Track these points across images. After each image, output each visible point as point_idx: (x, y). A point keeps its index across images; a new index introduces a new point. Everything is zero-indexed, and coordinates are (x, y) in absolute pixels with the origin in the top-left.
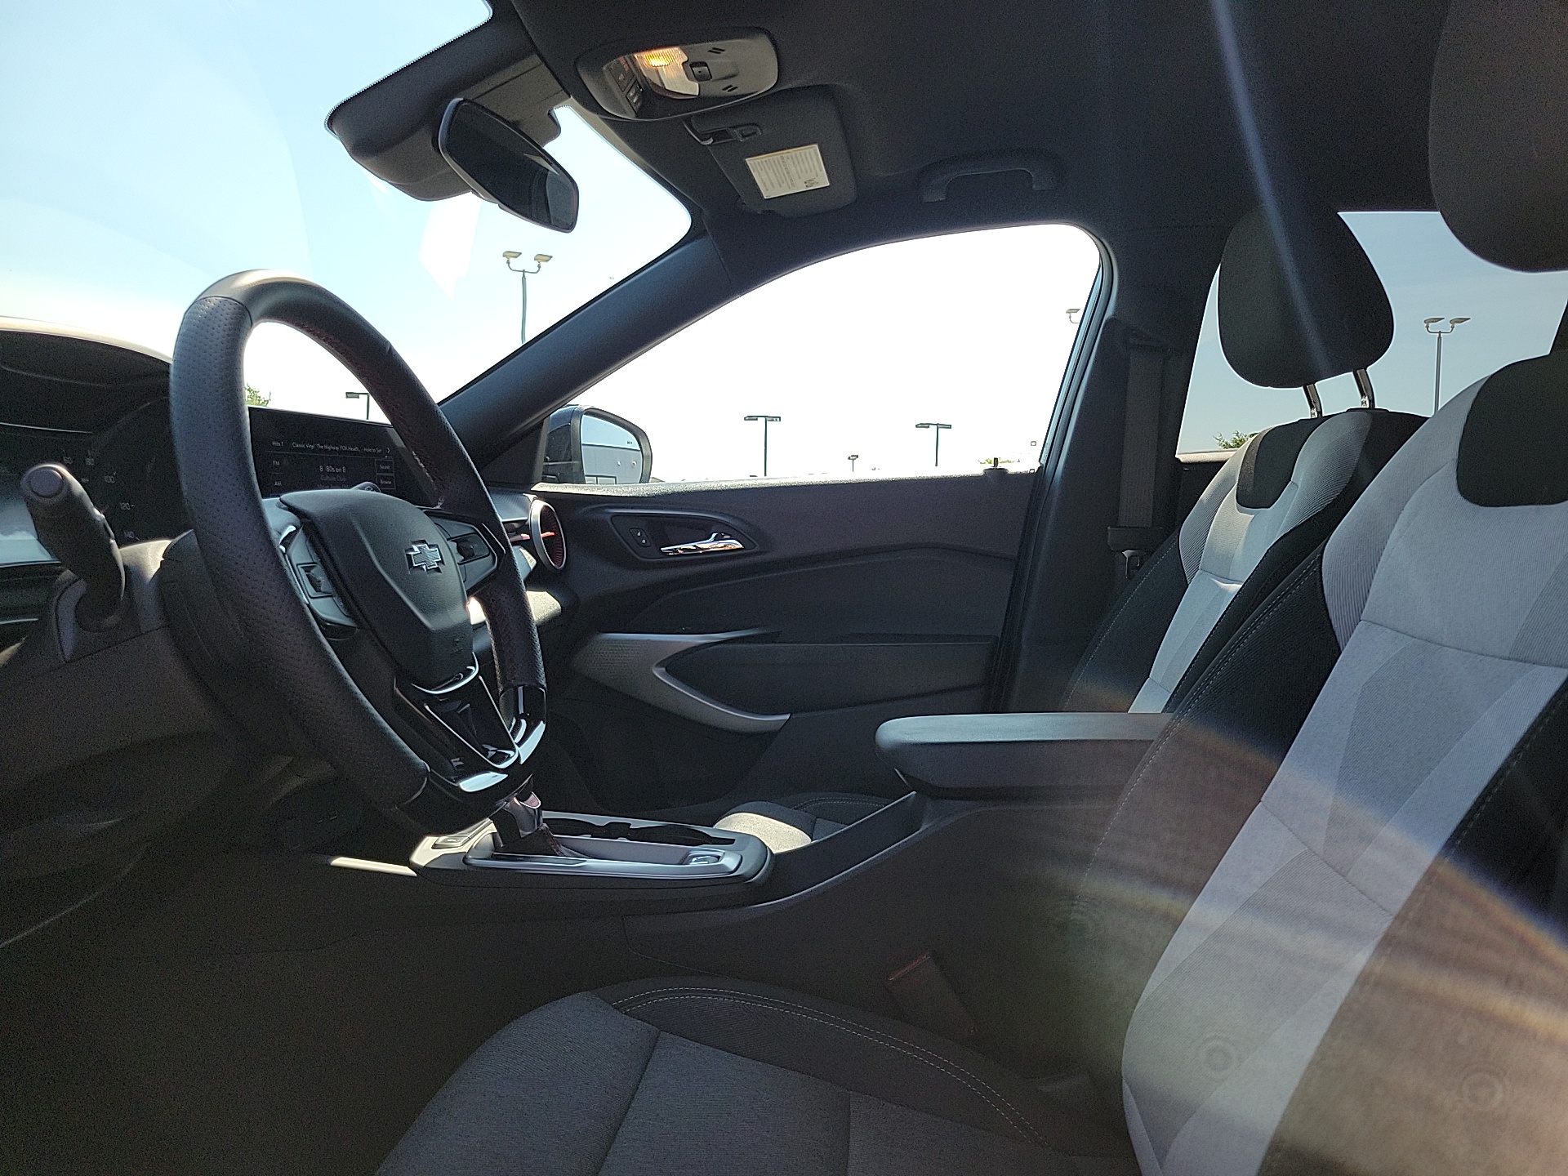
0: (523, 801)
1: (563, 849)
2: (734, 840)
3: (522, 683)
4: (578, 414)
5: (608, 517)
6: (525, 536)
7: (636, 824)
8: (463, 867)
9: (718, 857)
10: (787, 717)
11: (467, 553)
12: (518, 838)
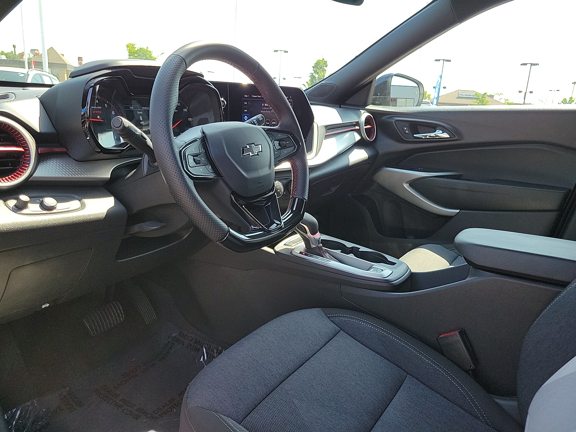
0: (313, 235)
1: (327, 255)
2: (396, 263)
3: (299, 197)
4: (390, 76)
5: (393, 121)
6: (357, 127)
7: (362, 249)
8: (290, 254)
9: (382, 270)
10: (458, 211)
11: (282, 146)
12: (310, 248)
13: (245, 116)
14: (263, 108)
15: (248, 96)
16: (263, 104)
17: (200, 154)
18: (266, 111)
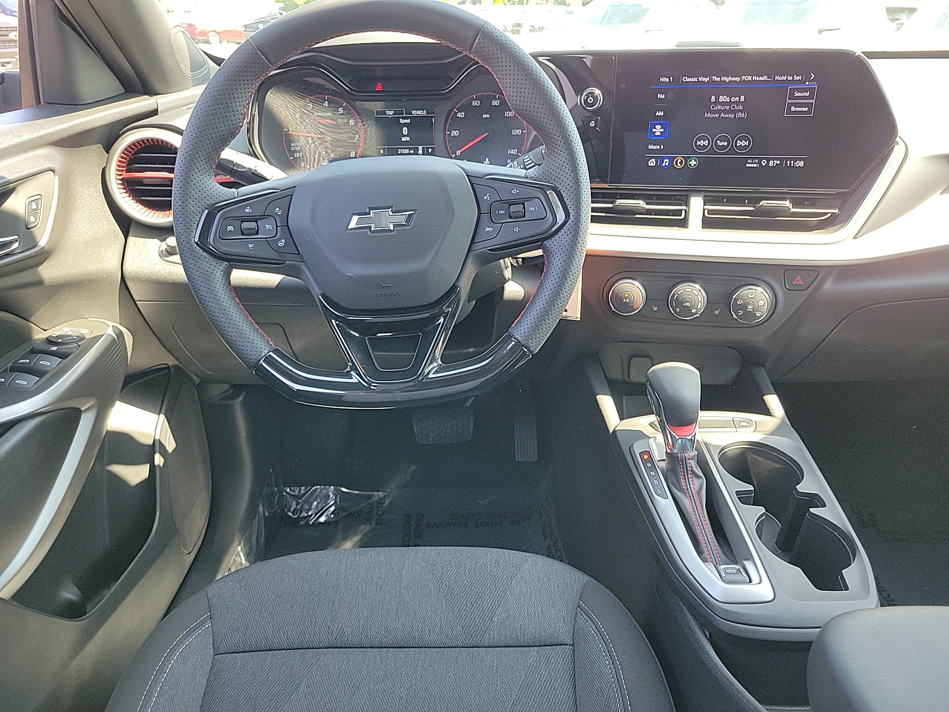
13: (656, 127)
14: (713, 107)
15: (670, 80)
16: (713, 99)
17: (264, 217)
18: (722, 115)
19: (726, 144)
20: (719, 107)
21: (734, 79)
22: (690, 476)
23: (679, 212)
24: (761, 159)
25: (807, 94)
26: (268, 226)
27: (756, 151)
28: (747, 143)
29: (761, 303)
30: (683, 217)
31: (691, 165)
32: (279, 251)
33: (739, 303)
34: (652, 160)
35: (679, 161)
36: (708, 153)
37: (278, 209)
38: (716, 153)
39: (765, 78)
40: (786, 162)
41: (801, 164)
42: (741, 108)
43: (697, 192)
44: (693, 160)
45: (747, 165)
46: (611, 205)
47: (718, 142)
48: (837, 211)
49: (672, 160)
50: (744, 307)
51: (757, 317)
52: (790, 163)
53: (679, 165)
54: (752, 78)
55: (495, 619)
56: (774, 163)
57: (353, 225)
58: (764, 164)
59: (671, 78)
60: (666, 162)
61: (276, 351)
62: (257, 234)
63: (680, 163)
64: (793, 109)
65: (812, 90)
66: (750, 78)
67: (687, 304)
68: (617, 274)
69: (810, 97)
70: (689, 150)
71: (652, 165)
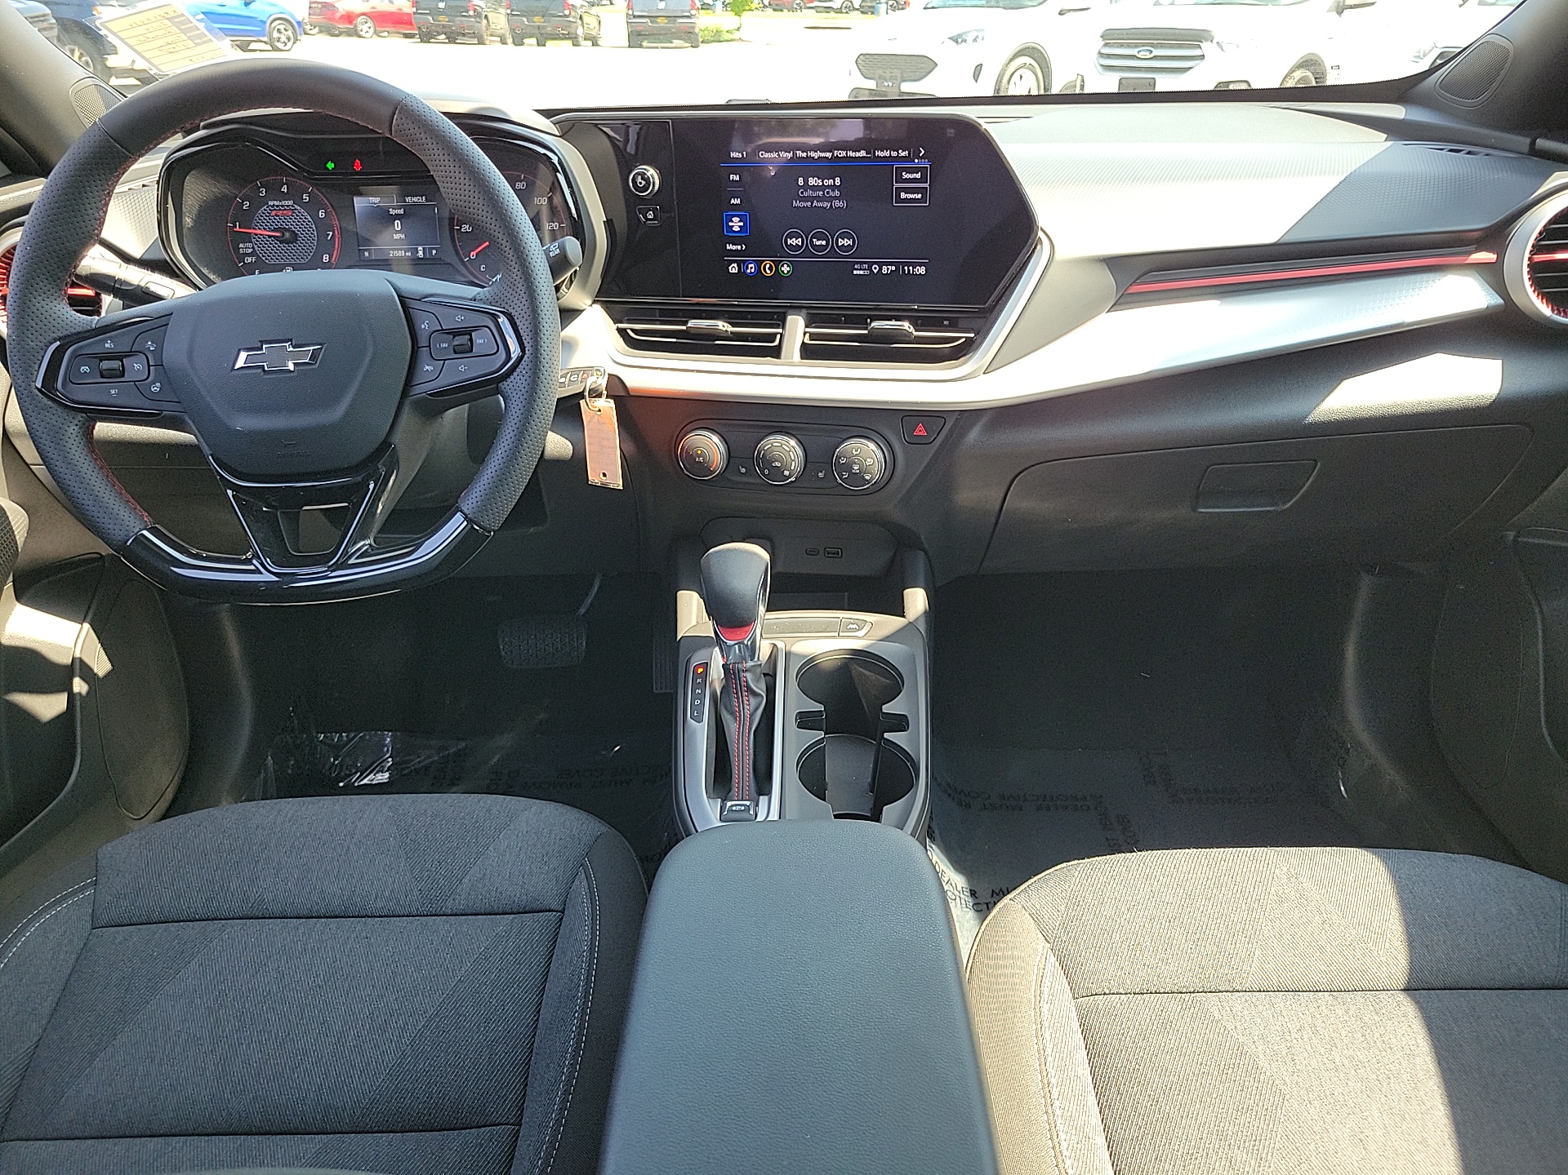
13: (733, 219)
14: (802, 193)
15: (743, 155)
16: (801, 181)
17: (131, 354)
18: (815, 203)
19: (824, 243)
20: (810, 192)
21: (823, 155)
22: (745, 694)
23: (771, 338)
24: (870, 264)
25: (918, 176)
26: (136, 366)
27: (862, 251)
28: (850, 242)
29: (869, 461)
30: (776, 343)
31: (783, 272)
32: (153, 398)
33: (842, 462)
34: (733, 265)
35: (768, 266)
36: (803, 255)
37: (150, 343)
38: (811, 255)
39: (863, 153)
40: (903, 268)
41: (922, 270)
42: (837, 193)
43: (797, 309)
44: (785, 265)
45: (855, 272)
46: (684, 328)
47: (814, 240)
48: (972, 335)
49: (759, 264)
50: (848, 467)
51: (867, 480)
52: (909, 270)
53: (768, 272)
54: (847, 154)
55: (465, 880)
56: (888, 269)
57: (240, 363)
58: (875, 271)
59: (745, 153)
60: (751, 268)
61: (153, 531)
62: (123, 376)
63: (769, 269)
64: (903, 195)
65: (922, 170)
66: (843, 154)
67: (776, 463)
68: (691, 422)
69: (923, 180)
70: (778, 252)
71: (734, 271)
